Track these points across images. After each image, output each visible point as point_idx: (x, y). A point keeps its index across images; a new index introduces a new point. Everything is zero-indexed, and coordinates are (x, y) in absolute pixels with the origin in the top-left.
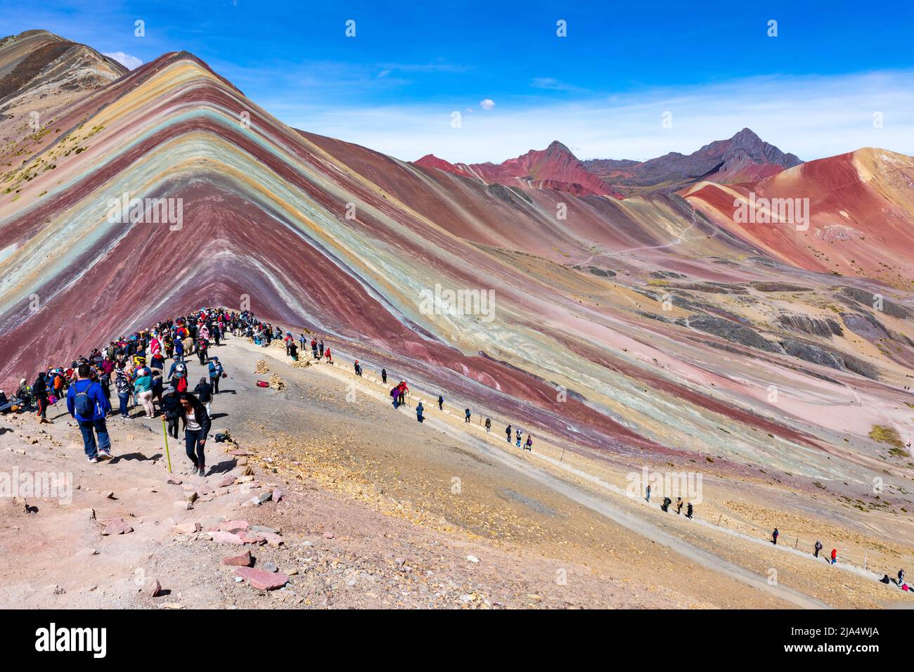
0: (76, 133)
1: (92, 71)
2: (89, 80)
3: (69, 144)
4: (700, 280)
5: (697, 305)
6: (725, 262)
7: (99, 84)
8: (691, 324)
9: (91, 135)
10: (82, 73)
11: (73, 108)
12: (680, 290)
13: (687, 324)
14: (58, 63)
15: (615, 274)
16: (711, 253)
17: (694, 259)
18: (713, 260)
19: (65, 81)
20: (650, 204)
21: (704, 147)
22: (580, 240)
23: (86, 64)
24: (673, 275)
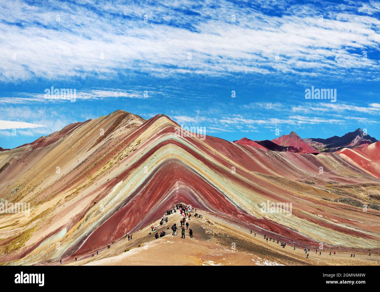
0: (132, 144)
1: (134, 121)
2: (133, 124)
3: (130, 148)
4: (344, 184)
5: (343, 193)
6: (352, 177)
7: (136, 125)
8: (339, 201)
9: (137, 145)
10: (131, 123)
11: (130, 135)
12: (337, 188)
13: (338, 201)
14: (124, 120)
15: (314, 183)
16: (347, 174)
17: (342, 176)
18: (348, 176)
19: (127, 125)
20: (326, 157)
21: (346, 134)
22: (301, 171)
23: (132, 119)
24: (335, 183)
